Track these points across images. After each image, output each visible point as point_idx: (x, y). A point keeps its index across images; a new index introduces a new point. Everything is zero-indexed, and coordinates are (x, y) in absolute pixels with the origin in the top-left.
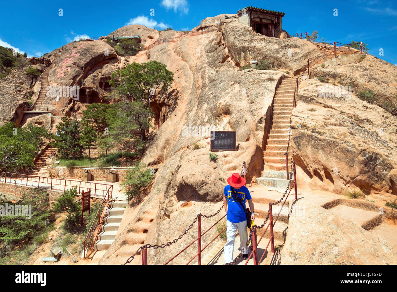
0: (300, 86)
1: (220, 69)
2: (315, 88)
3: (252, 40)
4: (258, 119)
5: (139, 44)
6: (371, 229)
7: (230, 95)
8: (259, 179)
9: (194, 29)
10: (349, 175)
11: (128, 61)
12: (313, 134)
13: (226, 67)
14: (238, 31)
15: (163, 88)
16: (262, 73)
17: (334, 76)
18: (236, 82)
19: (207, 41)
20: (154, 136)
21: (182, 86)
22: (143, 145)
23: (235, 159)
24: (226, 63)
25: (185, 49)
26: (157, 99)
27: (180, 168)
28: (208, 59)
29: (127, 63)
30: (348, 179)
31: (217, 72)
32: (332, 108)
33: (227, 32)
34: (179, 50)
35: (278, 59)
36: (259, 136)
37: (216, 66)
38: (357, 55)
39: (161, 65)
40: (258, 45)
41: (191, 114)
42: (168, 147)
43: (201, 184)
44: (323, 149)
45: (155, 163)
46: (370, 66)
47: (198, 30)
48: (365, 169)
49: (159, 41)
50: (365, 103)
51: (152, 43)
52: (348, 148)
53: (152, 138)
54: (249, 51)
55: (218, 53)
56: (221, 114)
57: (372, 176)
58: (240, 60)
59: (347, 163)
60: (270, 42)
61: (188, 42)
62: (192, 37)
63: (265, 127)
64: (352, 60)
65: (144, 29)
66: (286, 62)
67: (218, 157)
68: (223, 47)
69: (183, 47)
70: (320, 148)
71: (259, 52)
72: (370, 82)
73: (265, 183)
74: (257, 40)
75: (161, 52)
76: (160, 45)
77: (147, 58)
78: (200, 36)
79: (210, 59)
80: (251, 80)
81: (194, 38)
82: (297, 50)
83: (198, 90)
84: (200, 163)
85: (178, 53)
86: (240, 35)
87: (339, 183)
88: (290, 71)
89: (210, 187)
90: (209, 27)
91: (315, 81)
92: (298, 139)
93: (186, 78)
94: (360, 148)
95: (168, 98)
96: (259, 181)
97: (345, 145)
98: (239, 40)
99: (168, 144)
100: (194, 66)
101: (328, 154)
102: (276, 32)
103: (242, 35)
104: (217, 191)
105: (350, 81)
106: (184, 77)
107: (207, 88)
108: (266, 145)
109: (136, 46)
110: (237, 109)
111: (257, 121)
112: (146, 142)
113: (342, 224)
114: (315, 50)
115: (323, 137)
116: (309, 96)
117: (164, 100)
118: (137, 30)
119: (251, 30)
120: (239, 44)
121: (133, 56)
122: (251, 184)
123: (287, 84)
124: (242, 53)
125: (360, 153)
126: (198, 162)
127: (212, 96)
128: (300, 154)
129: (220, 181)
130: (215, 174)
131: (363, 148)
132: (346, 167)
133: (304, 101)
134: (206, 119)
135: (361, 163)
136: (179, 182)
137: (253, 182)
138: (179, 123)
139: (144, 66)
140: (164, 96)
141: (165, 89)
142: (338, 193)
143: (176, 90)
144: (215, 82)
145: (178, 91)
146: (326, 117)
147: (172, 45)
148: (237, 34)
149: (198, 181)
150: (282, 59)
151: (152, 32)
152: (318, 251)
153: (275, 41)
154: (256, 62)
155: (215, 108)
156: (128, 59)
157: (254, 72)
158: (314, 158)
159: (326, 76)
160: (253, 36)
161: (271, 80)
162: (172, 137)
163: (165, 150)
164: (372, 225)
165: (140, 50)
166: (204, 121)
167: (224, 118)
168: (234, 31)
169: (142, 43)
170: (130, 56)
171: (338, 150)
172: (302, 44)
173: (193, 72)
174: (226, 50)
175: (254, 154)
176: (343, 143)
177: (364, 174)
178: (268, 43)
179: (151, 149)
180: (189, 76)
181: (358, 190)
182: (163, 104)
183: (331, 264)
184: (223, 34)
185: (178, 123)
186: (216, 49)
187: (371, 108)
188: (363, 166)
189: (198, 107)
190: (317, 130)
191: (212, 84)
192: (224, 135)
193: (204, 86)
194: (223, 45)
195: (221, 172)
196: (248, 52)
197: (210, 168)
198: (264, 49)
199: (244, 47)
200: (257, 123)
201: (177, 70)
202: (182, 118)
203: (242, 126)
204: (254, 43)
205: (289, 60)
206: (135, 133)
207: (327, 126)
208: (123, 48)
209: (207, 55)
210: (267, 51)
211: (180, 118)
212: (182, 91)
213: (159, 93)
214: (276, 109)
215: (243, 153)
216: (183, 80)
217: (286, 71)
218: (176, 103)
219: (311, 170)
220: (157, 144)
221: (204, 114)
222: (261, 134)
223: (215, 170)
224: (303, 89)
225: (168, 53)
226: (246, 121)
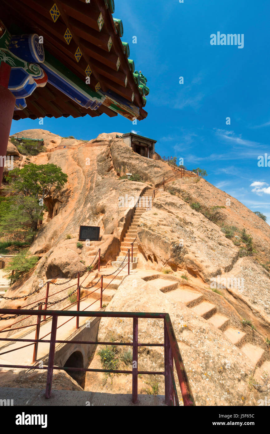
0: (156, 196)
1: (106, 176)
2: (165, 199)
3: (130, 158)
4: (121, 218)
5: (41, 146)
6: (168, 292)
7: (107, 198)
8: (113, 262)
9: (91, 141)
10: (166, 258)
11: (29, 160)
12: (149, 231)
13: (110, 175)
14: (122, 149)
15: (57, 187)
16: (133, 184)
17: (179, 191)
18: (114, 188)
19: (99, 152)
20: (44, 228)
21: (74, 187)
22: (32, 235)
23: (96, 247)
24: (110, 172)
25: (81, 156)
26: (52, 195)
27: (52, 253)
28: (98, 167)
29: (29, 161)
30: (165, 261)
31: (103, 178)
32: (172, 213)
33: (113, 149)
34: (75, 156)
35: (145, 174)
36: (119, 231)
37: (103, 174)
38: (195, 178)
39: (57, 168)
40: (134, 162)
41: (78, 211)
42: (55, 238)
43: (65, 265)
44: (153, 241)
45: (42, 252)
46: (201, 186)
47: (94, 142)
48: (174, 254)
49: (60, 147)
50: (194, 211)
51: (54, 147)
52: (166, 240)
53: (42, 230)
54: (127, 165)
55: (106, 163)
56: (99, 213)
57: (178, 259)
58: (120, 171)
59: (165, 250)
60: (142, 161)
61: (84, 151)
62: (89, 147)
63: (125, 224)
64: (192, 181)
65: (48, 134)
66: (151, 177)
67: (84, 245)
68: (110, 159)
69: (79, 154)
70: (152, 240)
71: (133, 167)
72: (199, 198)
73: (117, 265)
74: (133, 158)
75: (60, 156)
76: (61, 150)
77: (47, 159)
78: (95, 148)
79: (100, 167)
80: (124, 188)
81: (90, 148)
82: (159, 170)
83: (86, 192)
84: (68, 249)
85: (75, 159)
86: (122, 152)
87: (161, 264)
88: (153, 184)
89: (71, 267)
90: (103, 141)
91: (167, 193)
92: (140, 234)
93: (79, 180)
94: (172, 241)
95: (61, 195)
96: (113, 264)
97: (164, 239)
98: (121, 156)
99: (56, 235)
100: (87, 171)
101: (155, 244)
102: (150, 154)
103: (124, 153)
104: (76, 270)
105: (187, 196)
106: (77, 180)
107: (93, 191)
108: (124, 238)
109: (38, 147)
110: (109, 210)
111: (119, 220)
112: (36, 233)
113: (149, 289)
114: (170, 171)
115: (154, 233)
116: (160, 204)
117: (58, 197)
118: (42, 134)
119: (131, 150)
120: (120, 159)
121: (34, 156)
122: (106, 266)
123: (149, 193)
124: (122, 166)
125: (171, 244)
126: (67, 249)
127: (95, 197)
128: (141, 244)
129: (81, 263)
130: (77, 258)
131: (174, 241)
132: (164, 253)
133: (156, 207)
134: (87, 216)
135: (172, 250)
136: (49, 263)
137: (108, 264)
138: (68, 217)
139: (41, 167)
140: (58, 194)
141: (58, 188)
142: (160, 271)
143: (69, 189)
144: (99, 187)
145: (71, 191)
146: (161, 220)
147: (71, 152)
148: (120, 151)
149: (62, 263)
150: (148, 175)
151: (56, 138)
152: (127, 304)
153: (146, 161)
154: (131, 174)
155: (95, 207)
156: (29, 158)
157: (128, 182)
158: (148, 247)
159: (174, 190)
160: (131, 155)
161: (138, 189)
162: (60, 229)
163: (53, 241)
164: (169, 289)
165: (42, 152)
166: (85, 217)
167: (100, 216)
168: (118, 148)
169: (45, 146)
170: (32, 155)
171: (161, 242)
172: (163, 165)
173: (85, 176)
174: (112, 162)
175: (111, 243)
176: (163, 237)
177: (173, 257)
178: (141, 162)
179: (40, 239)
180: (81, 179)
181: (169, 268)
182: (56, 201)
183: (132, 312)
184: (111, 150)
185: (66, 218)
186: (105, 160)
187: (196, 215)
188: (172, 252)
189: (84, 205)
190: (152, 228)
191: (97, 188)
192: (90, 229)
193: (91, 189)
194: (110, 157)
195: (84, 257)
196: (126, 167)
197: (75, 253)
198: (137, 166)
199: (123, 162)
200: (119, 221)
201: (72, 172)
202: (71, 213)
203: (110, 222)
204: (131, 160)
205: (152, 176)
206: (26, 225)
207: (159, 226)
208: (26, 148)
209: (98, 164)
210: (139, 167)
211: (69, 213)
212: (74, 191)
213: (54, 191)
214: (137, 212)
215: (103, 243)
216: (76, 181)
217: (150, 183)
218: (67, 201)
219: (147, 255)
220: (46, 235)
221: (87, 212)
222: (121, 229)
223: (80, 255)
224: (157, 198)
225: (67, 157)
226: (113, 219)
